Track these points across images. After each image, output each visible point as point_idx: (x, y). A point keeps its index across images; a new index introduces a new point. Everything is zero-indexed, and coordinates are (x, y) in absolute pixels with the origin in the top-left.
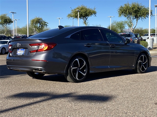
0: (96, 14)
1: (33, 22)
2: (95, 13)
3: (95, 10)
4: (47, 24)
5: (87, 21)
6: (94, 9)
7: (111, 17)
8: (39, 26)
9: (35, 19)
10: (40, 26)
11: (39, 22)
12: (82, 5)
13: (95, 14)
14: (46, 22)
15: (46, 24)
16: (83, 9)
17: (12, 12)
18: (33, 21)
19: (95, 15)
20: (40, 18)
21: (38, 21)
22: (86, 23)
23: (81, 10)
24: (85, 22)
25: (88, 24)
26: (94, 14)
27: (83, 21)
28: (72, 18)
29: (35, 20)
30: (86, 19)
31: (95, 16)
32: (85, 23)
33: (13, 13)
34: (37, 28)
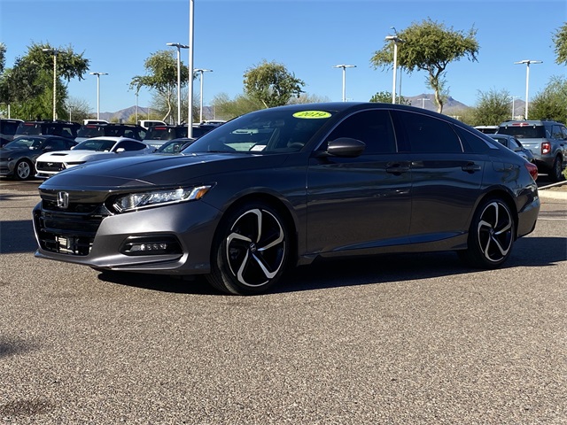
0: (475, 54)
1: (253, 78)
2: (472, 48)
3: (475, 39)
4: (300, 86)
5: (441, 78)
6: (471, 34)
7: (529, 63)
8: (272, 92)
9: (261, 68)
10: (276, 92)
11: (274, 77)
12: (427, 21)
13: (473, 51)
14: (296, 78)
15: (298, 87)
16: (428, 34)
17: (176, 45)
18: (254, 75)
19: (474, 58)
20: (278, 64)
21: (272, 76)
22: (440, 85)
23: (422, 36)
24: (436, 78)
25: (445, 88)
26: (470, 54)
27: (429, 76)
28: (387, 67)
29: (261, 71)
30: (441, 70)
31: (471, 58)
32: (434, 83)
33: (179, 46)
34: (265, 99)
